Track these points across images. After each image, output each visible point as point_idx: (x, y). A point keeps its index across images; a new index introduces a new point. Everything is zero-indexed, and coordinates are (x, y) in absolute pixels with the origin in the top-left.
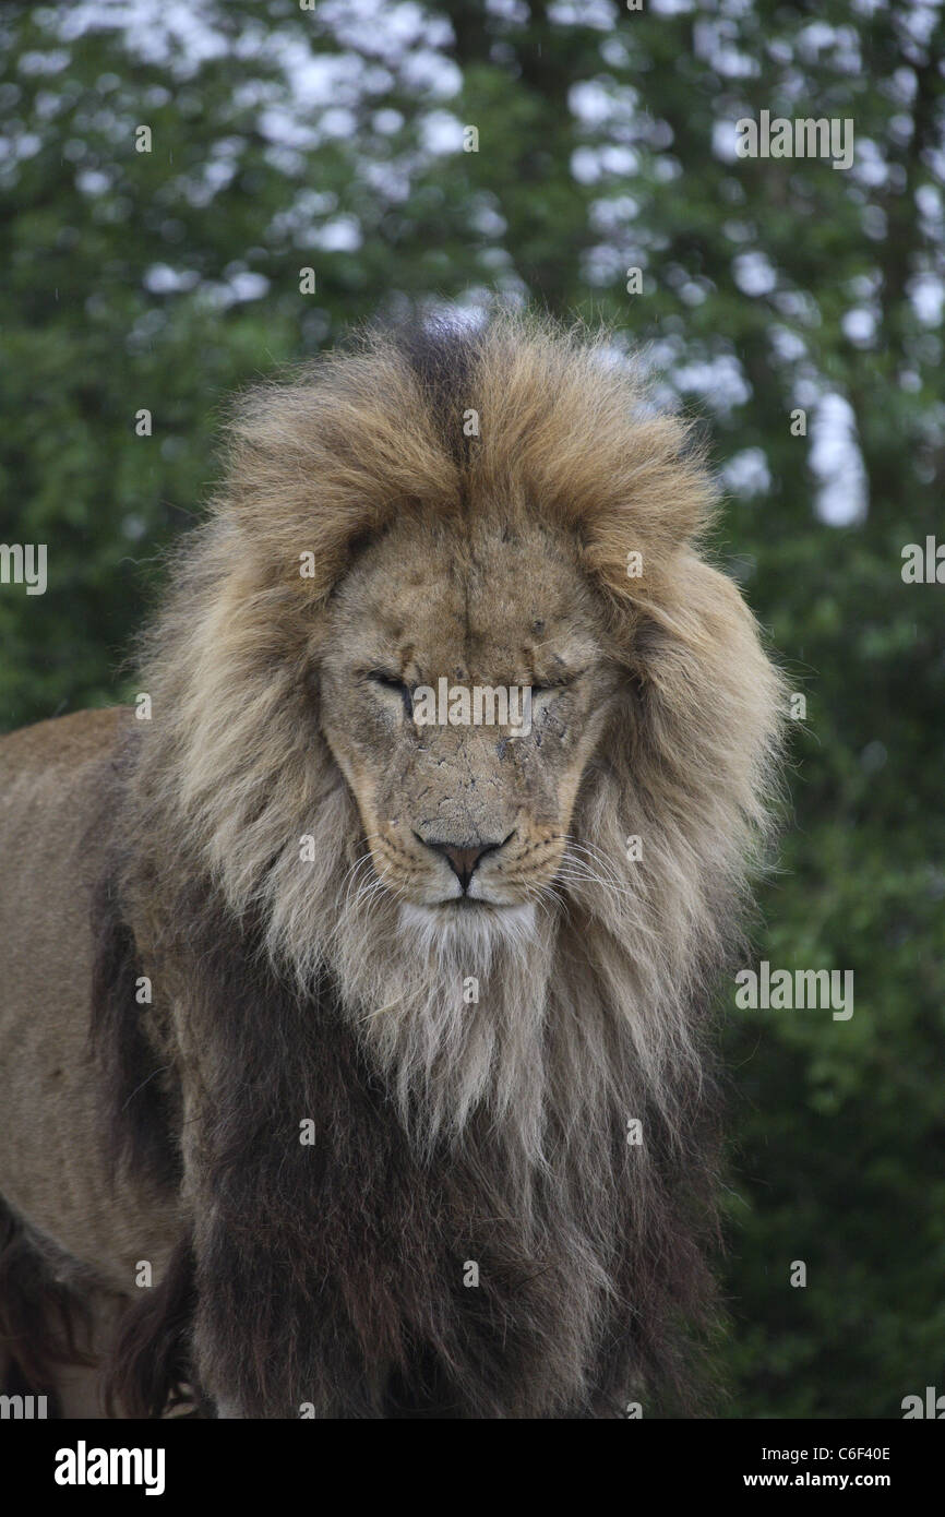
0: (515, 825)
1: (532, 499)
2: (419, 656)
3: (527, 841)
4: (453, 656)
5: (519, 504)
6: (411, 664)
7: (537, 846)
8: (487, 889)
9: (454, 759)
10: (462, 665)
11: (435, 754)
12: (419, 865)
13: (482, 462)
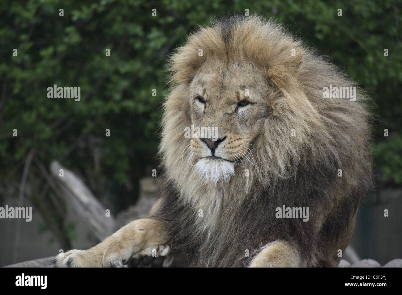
0: (226, 134)
1: (245, 55)
2: (208, 92)
3: (231, 139)
4: (216, 92)
5: (242, 56)
6: (206, 94)
7: (235, 140)
8: (221, 153)
9: (211, 117)
10: (219, 95)
11: (208, 116)
12: (199, 146)
13: (232, 44)
